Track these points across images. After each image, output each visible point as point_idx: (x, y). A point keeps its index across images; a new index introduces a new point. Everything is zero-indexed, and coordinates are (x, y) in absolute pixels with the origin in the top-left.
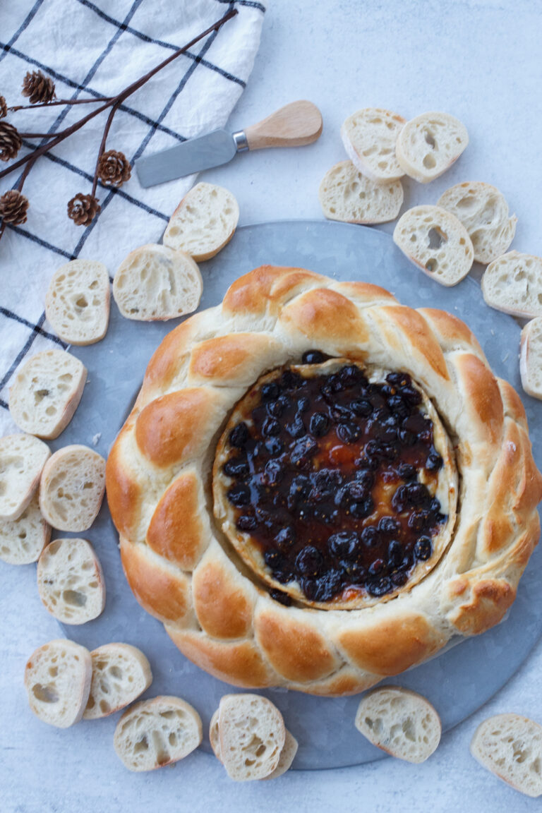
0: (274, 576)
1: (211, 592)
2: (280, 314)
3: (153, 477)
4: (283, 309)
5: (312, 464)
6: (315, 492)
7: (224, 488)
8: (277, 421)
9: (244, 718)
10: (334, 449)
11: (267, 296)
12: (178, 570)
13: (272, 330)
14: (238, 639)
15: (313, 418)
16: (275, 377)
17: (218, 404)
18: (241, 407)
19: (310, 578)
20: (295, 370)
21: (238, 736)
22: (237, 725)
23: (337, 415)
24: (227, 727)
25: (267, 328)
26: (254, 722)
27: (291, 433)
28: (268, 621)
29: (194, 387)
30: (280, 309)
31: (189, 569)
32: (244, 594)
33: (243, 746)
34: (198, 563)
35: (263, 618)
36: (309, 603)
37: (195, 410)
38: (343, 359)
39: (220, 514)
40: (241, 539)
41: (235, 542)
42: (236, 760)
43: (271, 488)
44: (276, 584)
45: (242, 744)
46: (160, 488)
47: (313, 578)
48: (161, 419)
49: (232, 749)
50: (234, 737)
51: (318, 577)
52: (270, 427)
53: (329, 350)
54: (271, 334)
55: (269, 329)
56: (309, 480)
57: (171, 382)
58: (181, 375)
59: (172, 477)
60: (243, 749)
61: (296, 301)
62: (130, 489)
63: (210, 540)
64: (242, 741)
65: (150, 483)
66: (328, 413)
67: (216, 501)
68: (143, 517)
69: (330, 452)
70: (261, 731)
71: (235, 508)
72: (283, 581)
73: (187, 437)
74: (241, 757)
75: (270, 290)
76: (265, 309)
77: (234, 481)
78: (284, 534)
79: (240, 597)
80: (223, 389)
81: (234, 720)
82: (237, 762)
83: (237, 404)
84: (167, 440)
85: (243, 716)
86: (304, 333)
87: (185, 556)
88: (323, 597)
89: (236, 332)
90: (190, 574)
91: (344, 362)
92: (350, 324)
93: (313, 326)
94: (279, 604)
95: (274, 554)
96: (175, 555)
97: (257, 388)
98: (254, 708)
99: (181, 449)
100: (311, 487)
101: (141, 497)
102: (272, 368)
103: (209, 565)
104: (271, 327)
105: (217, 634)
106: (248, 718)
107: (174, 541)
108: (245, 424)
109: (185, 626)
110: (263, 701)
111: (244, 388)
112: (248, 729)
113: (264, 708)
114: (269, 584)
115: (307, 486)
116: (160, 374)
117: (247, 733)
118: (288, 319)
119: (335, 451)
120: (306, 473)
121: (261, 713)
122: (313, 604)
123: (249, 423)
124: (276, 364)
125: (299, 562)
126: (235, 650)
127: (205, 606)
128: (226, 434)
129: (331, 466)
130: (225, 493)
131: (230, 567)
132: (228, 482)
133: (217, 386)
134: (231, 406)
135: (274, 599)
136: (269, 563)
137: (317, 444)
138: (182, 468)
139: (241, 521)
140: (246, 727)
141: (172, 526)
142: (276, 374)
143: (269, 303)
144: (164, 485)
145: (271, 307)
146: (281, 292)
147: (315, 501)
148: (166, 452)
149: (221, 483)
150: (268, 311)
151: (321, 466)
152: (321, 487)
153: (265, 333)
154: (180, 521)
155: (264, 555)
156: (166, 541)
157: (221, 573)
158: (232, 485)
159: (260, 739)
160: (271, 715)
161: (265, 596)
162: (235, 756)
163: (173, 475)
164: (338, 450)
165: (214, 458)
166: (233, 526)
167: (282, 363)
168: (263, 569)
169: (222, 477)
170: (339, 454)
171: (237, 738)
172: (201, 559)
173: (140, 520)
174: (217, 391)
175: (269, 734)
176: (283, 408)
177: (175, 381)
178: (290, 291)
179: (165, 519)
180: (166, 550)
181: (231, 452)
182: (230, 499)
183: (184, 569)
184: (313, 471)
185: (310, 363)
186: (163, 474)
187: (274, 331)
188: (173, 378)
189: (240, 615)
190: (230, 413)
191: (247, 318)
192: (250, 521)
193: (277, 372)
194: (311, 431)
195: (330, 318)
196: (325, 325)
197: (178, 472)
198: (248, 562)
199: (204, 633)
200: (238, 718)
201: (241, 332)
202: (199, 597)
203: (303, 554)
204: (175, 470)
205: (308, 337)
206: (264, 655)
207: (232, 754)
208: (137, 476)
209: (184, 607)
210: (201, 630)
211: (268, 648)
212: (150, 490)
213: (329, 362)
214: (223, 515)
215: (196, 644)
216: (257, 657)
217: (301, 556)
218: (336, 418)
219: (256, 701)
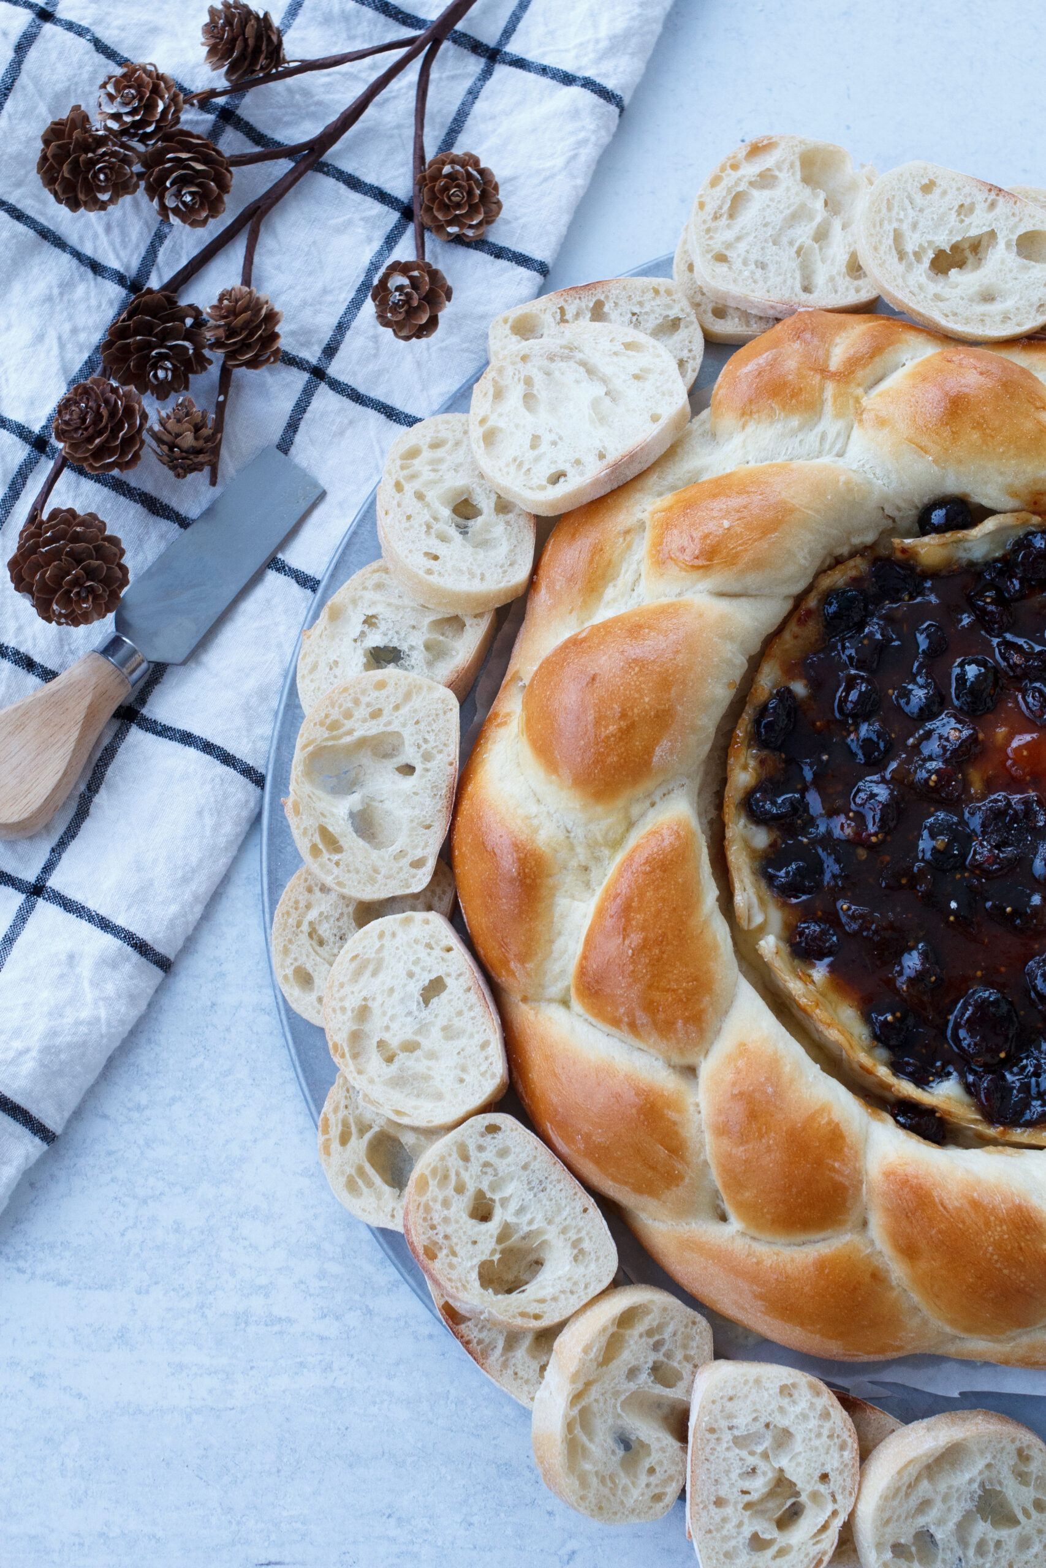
0: (897, 1068)
1: (753, 1115)
2: (860, 412)
3: (579, 833)
4: (865, 401)
5: (966, 784)
6: (981, 851)
7: (753, 853)
8: (868, 681)
9: (759, 1426)
10: (1015, 744)
11: (824, 372)
12: (659, 1064)
13: (840, 455)
14: (828, 1233)
15: (957, 671)
16: (854, 573)
17: (730, 637)
18: (776, 650)
19: (988, 1068)
20: (904, 551)
21: (739, 1471)
22: (738, 1442)
23: (1016, 659)
24: (711, 1445)
25: (831, 449)
26: (784, 1437)
27: (907, 709)
28: (905, 1182)
29: (664, 600)
30: (857, 400)
31: (689, 1060)
32: (836, 1116)
33: (747, 1498)
34: (712, 1044)
35: (889, 1174)
36: (992, 1132)
37: (677, 652)
38: (1023, 515)
39: (749, 920)
40: (807, 979)
41: (795, 987)
42: (725, 1532)
43: (871, 848)
44: (907, 1088)
45: (745, 1492)
46: (598, 859)
47: (996, 1069)
48: (593, 679)
49: (719, 1502)
50: (727, 1472)
51: (1011, 1061)
52: (854, 696)
53: (986, 493)
54: (841, 462)
55: (834, 452)
56: (963, 822)
57: (600, 596)
58: (625, 576)
59: (628, 830)
60: (748, 1506)
61: (895, 381)
62: (522, 862)
63: (735, 985)
64: (747, 1485)
65: (572, 848)
66: (993, 657)
67: (737, 885)
68: (560, 934)
69: (1009, 750)
70: (798, 1464)
71: (784, 905)
72: (921, 1082)
73: (662, 719)
74: (740, 1525)
75: (828, 356)
76: (822, 403)
77: (776, 834)
78: (912, 962)
79: (829, 1123)
80: (736, 602)
81: (730, 1428)
82: (725, 1539)
83: (770, 640)
84: (612, 728)
85: (755, 1419)
86: (924, 450)
87: (680, 1023)
88: (1028, 1116)
89: (752, 464)
90: (690, 1071)
91: (1025, 523)
92: (1039, 422)
93: (946, 433)
94: (921, 1140)
95: (893, 1014)
96: (655, 1023)
97: (812, 602)
98: (785, 1402)
99: (649, 751)
100: (970, 837)
101: (550, 882)
102: (845, 550)
103: (743, 1049)
104: (838, 446)
105: (773, 1222)
106: (767, 1426)
107: (650, 987)
108: (789, 691)
109: (685, 1210)
110: (812, 1387)
111: (787, 597)
112: (765, 1456)
113: (812, 1406)
114: (888, 1087)
115: (961, 837)
116: (571, 580)
117: (762, 1466)
118: (881, 422)
119: (1020, 748)
120: (953, 804)
121: (804, 1417)
122: (1003, 1133)
123: (799, 688)
124: (856, 540)
125: (957, 1026)
126: (821, 1265)
127: (739, 1152)
128: (747, 717)
129: (1015, 784)
130: (756, 865)
131: (792, 1051)
132: (761, 838)
133: (722, 595)
134: (755, 646)
135: (903, 1126)
136: (882, 1036)
137: (976, 733)
138: (653, 805)
139: (801, 934)
140: (759, 1449)
141: (644, 947)
142: (858, 567)
143: (830, 389)
144: (606, 852)
145: (835, 398)
146: (854, 364)
147: (987, 873)
148: (613, 759)
149: (747, 844)
150: (829, 408)
151: (990, 786)
152: (995, 838)
153: (825, 460)
154: (664, 935)
155: (866, 1018)
156: (630, 985)
157: (774, 1064)
158: (773, 845)
159: (792, 1484)
160: (828, 1425)
161: (882, 1121)
162: (725, 1520)
163: (631, 825)
164: (1027, 746)
165: (724, 781)
166: (785, 949)
167: (869, 538)
168: (869, 1051)
169: (745, 826)
170: (1030, 755)
171: (734, 1475)
172: (718, 1032)
173: (552, 942)
174: (723, 606)
175: (818, 1474)
176: (882, 647)
177: (610, 592)
178: (877, 359)
179: (625, 933)
180: (630, 1013)
181: (762, 762)
182: (770, 879)
183: (677, 1059)
184: (971, 799)
185: (939, 530)
186: (606, 820)
187: (847, 455)
188: (605, 586)
189: (833, 1169)
190: (755, 663)
191: (779, 427)
192: (823, 932)
193: (858, 560)
194: (956, 703)
195: (987, 410)
196: (978, 426)
197: (643, 815)
198: (833, 1035)
199: (735, 1225)
200: (743, 1422)
201: (768, 462)
202: (722, 1130)
203: (965, 1008)
204: (635, 810)
205: (935, 461)
206: (897, 1271)
207: (716, 1513)
208: (536, 831)
209: (682, 1158)
210: (724, 1218)
211: (909, 1251)
212: (574, 863)
213: (989, 525)
214: (758, 919)
215: (719, 1256)
216: (878, 1277)
217: (962, 1012)
218: (1013, 667)
219: (794, 1385)
